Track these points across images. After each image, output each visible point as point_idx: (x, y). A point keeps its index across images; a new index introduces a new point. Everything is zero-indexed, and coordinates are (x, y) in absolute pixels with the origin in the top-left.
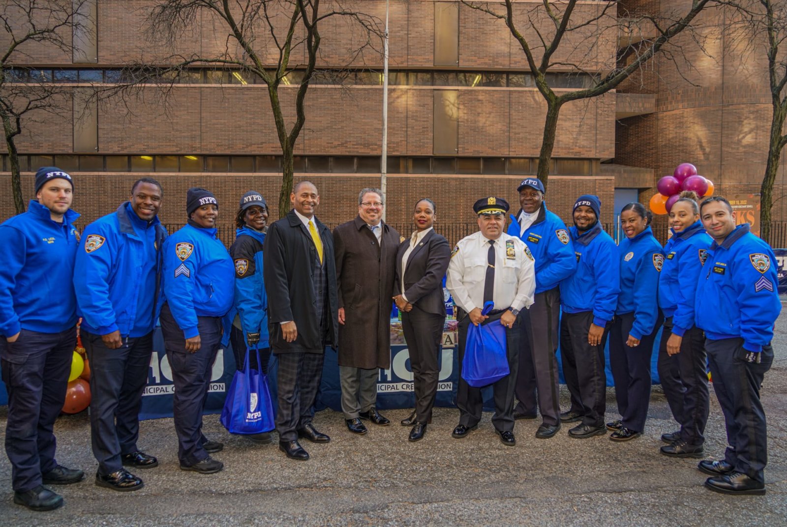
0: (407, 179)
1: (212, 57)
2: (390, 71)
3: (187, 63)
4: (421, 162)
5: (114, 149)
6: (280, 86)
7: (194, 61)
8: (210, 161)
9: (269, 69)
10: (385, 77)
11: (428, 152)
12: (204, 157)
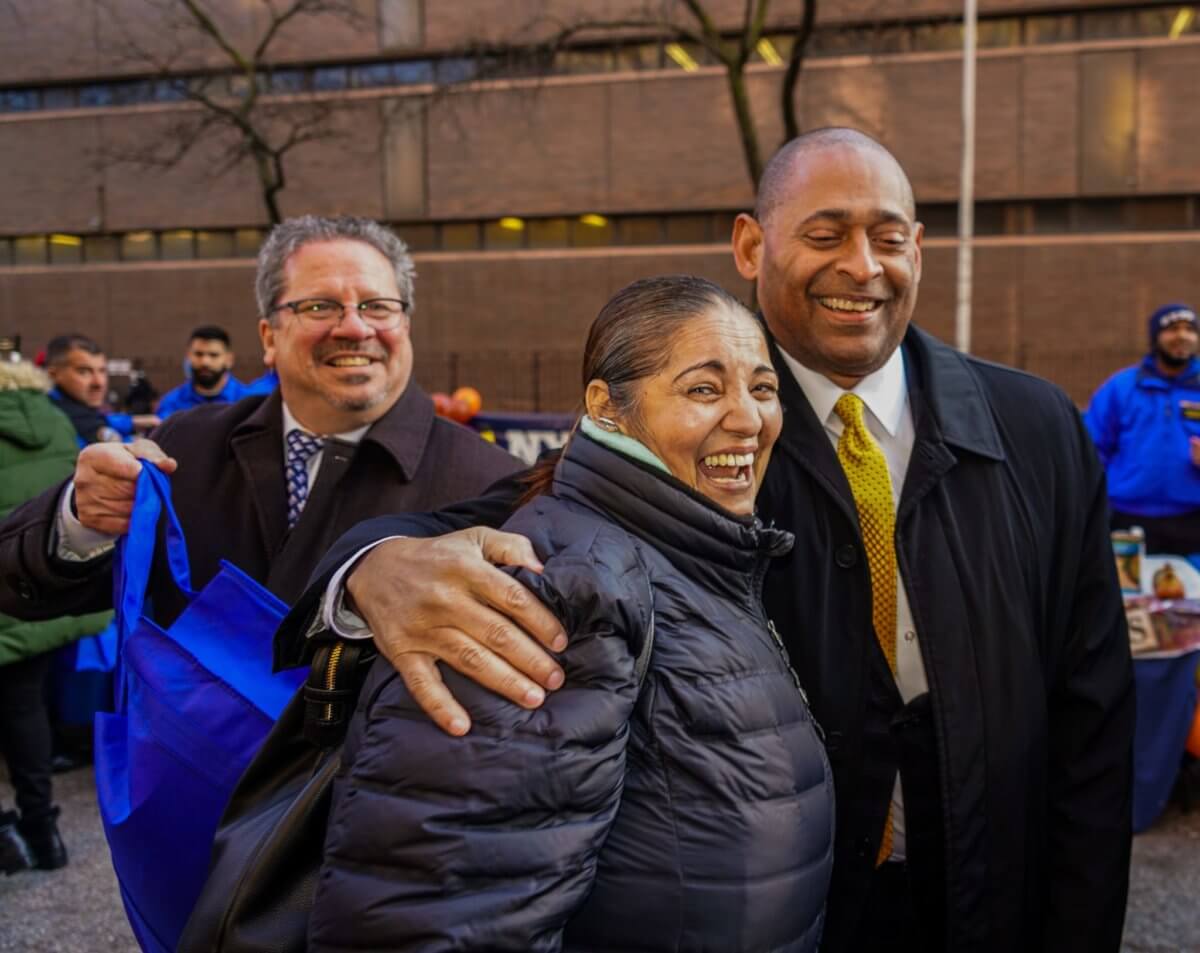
0: (1022, 250)
1: (614, 17)
2: (983, 17)
3: (567, 33)
4: (1052, 211)
5: (454, 209)
6: (751, 68)
7: (579, 27)
8: (628, 228)
9: (729, 36)
10: (970, 32)
11: (1067, 188)
12: (615, 218)
